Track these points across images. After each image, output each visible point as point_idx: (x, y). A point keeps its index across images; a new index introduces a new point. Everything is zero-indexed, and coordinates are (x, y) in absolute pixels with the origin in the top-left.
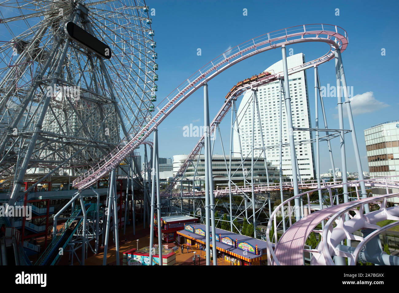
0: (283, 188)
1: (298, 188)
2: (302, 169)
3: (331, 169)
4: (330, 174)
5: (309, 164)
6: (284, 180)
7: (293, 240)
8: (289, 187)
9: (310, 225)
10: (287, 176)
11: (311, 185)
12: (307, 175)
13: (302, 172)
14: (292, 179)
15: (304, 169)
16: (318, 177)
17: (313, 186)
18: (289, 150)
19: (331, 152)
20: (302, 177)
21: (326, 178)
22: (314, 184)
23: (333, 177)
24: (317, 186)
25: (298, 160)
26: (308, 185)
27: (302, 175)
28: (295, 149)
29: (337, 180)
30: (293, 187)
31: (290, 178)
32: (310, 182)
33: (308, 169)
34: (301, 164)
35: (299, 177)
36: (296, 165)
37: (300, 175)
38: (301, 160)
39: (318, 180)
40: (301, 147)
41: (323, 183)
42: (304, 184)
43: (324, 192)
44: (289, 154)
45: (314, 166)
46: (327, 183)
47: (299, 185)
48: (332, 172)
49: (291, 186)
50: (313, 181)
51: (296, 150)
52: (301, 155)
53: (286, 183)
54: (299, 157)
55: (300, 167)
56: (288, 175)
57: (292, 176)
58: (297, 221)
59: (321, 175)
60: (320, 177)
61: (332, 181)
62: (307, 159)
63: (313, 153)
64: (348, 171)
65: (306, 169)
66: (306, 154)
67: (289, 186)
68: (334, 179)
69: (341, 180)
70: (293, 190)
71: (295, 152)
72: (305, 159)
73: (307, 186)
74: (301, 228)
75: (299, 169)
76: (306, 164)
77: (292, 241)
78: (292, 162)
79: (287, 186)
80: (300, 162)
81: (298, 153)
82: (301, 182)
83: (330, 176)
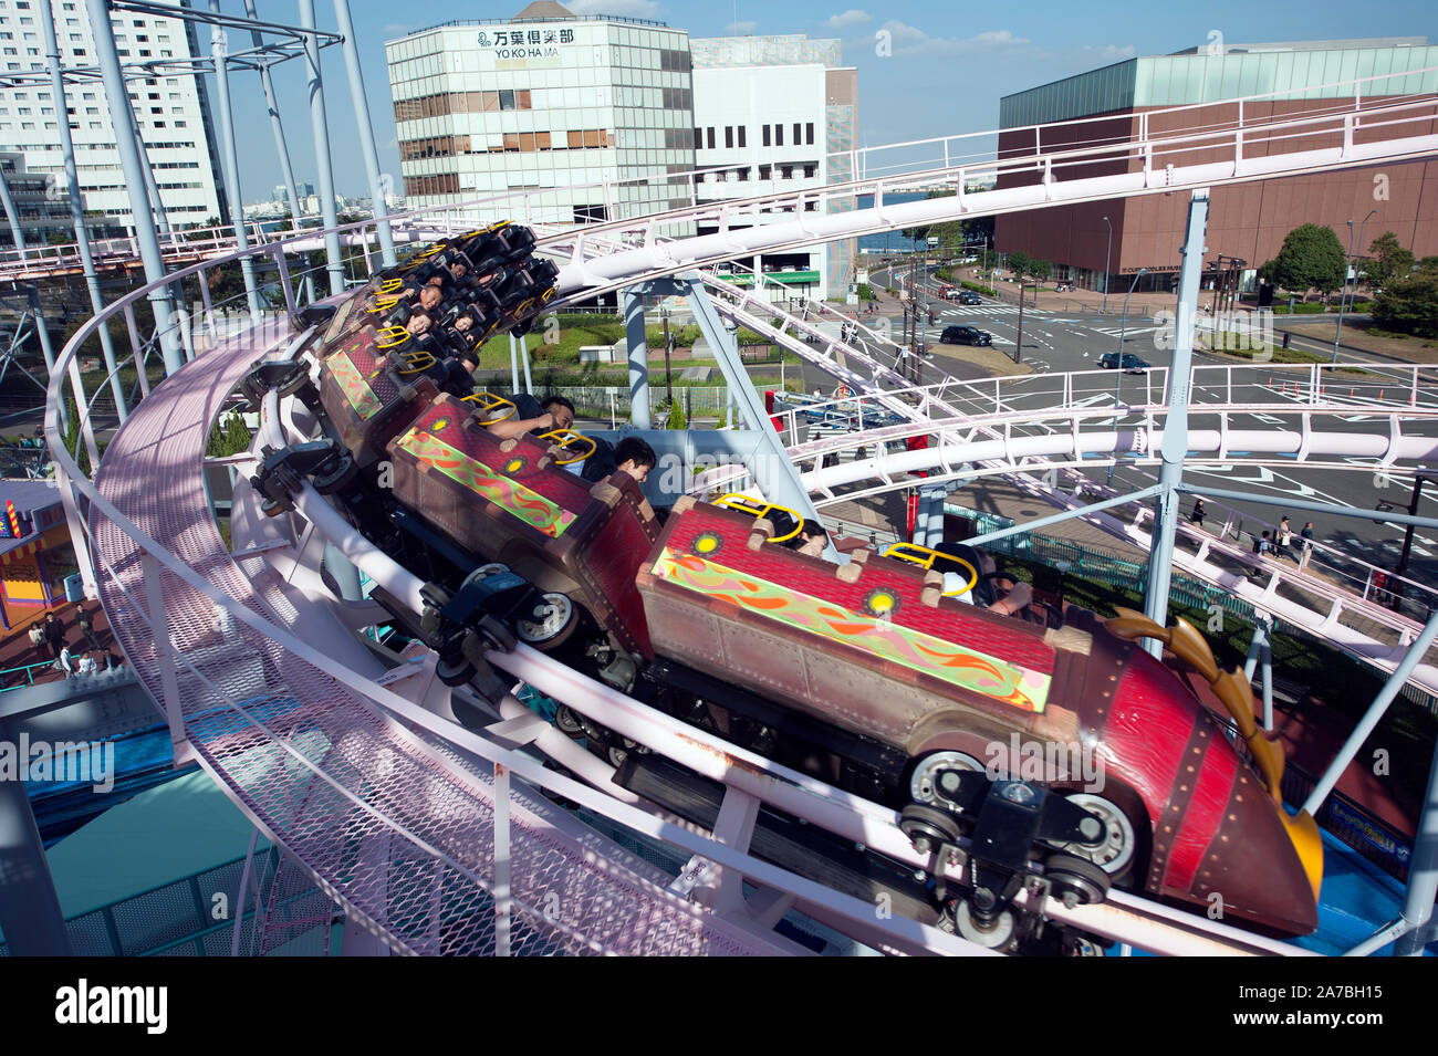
0: (98, 266)
1: (160, 258)
2: (168, 186)
3: (283, 187)
4: (281, 206)
5: (195, 165)
6: (98, 234)
7: (161, 439)
8: (121, 260)
9: (218, 380)
10: (108, 216)
11: (213, 246)
12: (193, 209)
13: (170, 198)
14: (134, 228)
15: (176, 186)
16: (235, 215)
17: (218, 249)
18: (99, 102)
19: (277, 115)
20: (173, 218)
21: (267, 219)
22: (222, 240)
23: (290, 216)
24: (235, 247)
25: (148, 145)
26: (200, 248)
27: (173, 210)
28: (128, 98)
29: (305, 224)
30: (140, 257)
31: (122, 225)
32: (209, 235)
33: (196, 185)
34: (164, 166)
35: (162, 217)
36: (142, 168)
37: (164, 210)
38: (160, 145)
39: (238, 227)
40: (153, 89)
41: (255, 236)
42: (183, 245)
43: (261, 269)
44: (103, 116)
45: (217, 174)
46: (269, 234)
47: (162, 247)
48: (286, 196)
49: (132, 255)
50: (219, 228)
51: (135, 103)
52: (159, 125)
53: (108, 244)
54: (149, 134)
55: (163, 176)
56: (111, 212)
57: (130, 215)
58: (169, 375)
59: (249, 210)
60: (246, 217)
61: (289, 226)
62: (187, 144)
63: (206, 119)
64: (341, 194)
65: (185, 186)
66: (180, 124)
67: (121, 256)
68: (295, 221)
69: (319, 223)
70: (142, 268)
71: (130, 112)
72: (178, 145)
73: (196, 252)
74: (186, 398)
75: (158, 186)
76: (183, 165)
77: (159, 443)
78: (121, 155)
79: (111, 256)
80: (156, 156)
81: (146, 118)
82: (173, 237)
83: (282, 210)
